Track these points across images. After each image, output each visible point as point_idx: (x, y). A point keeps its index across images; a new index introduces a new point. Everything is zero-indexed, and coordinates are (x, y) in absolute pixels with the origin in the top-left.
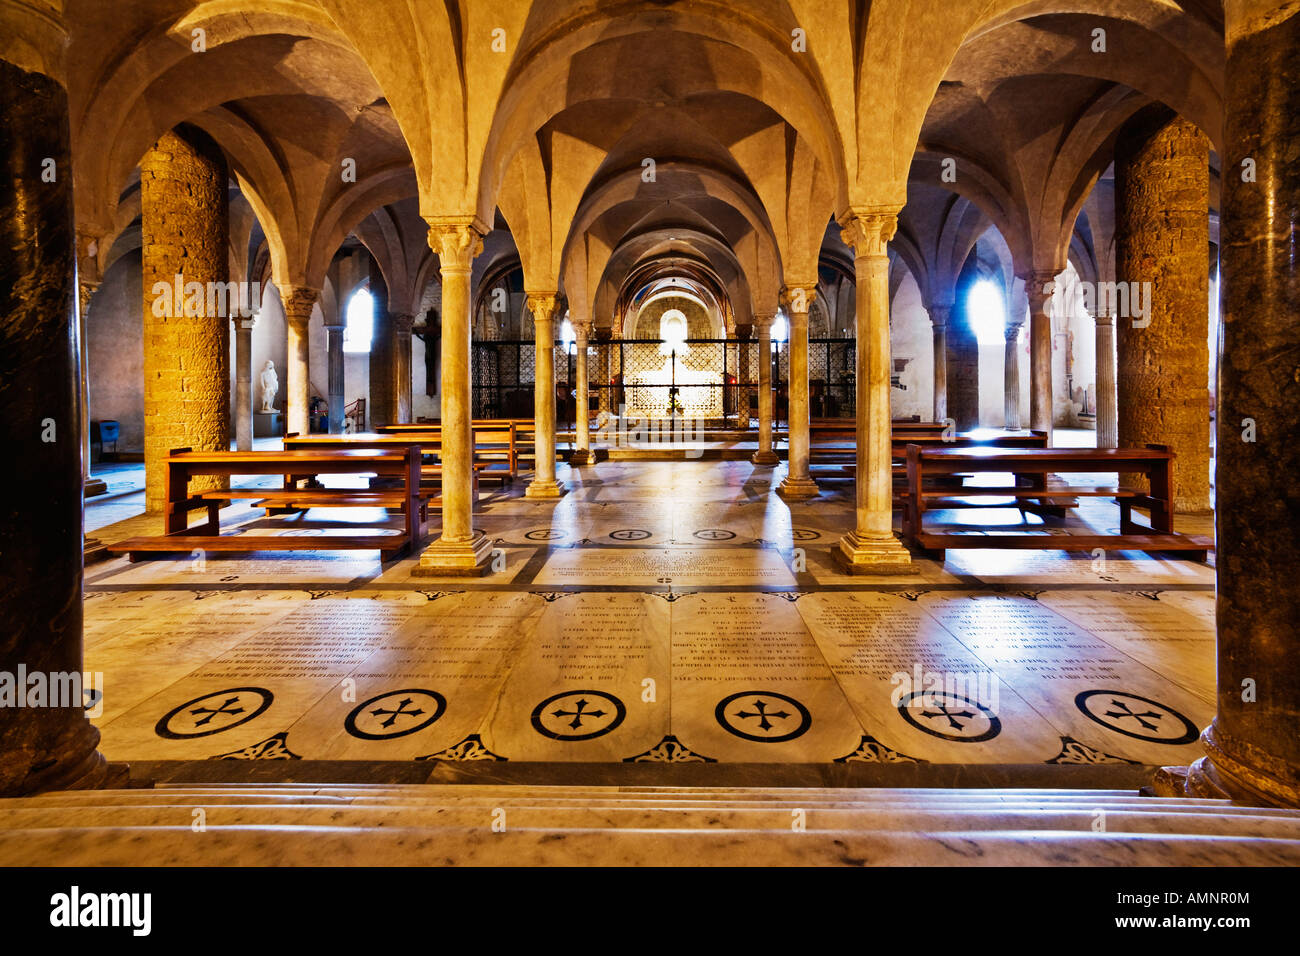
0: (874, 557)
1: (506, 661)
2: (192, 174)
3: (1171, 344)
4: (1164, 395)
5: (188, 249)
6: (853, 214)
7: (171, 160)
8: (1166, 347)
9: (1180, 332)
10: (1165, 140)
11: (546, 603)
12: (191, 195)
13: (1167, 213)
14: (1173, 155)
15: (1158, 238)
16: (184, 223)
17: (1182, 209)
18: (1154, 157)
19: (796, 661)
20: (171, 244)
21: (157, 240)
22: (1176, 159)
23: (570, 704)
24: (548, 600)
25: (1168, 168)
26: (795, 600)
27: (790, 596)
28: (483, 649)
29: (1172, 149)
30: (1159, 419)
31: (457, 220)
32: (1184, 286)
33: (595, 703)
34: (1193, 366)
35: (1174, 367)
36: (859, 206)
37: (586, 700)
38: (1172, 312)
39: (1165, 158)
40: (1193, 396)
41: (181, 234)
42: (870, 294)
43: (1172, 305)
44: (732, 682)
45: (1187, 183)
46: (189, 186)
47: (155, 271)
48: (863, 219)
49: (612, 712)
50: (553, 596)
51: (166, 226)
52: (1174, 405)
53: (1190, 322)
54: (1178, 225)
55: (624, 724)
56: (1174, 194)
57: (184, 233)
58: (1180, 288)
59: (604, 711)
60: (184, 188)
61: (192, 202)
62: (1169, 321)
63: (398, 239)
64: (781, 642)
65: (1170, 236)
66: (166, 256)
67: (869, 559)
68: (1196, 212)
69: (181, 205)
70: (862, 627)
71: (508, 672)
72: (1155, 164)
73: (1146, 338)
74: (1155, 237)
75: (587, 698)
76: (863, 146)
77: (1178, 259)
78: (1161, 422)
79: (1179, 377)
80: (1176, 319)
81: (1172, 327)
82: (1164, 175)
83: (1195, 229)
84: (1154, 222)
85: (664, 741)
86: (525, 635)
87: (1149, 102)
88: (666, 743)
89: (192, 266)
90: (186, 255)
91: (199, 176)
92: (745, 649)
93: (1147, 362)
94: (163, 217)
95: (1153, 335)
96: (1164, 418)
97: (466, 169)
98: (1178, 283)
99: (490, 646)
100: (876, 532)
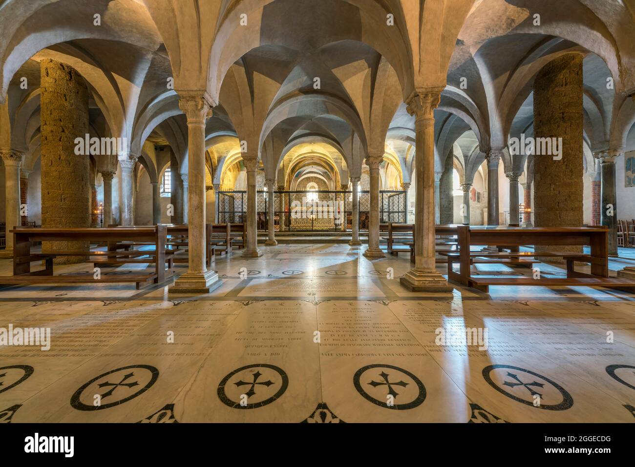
0: (427, 282)
1: (210, 343)
2: (66, 90)
3: (565, 180)
4: (561, 205)
5: (65, 128)
6: (416, 93)
7: (55, 82)
8: (562, 181)
9: (570, 174)
10: (562, 77)
11: (243, 306)
12: (66, 100)
13: (563, 113)
14: (566, 85)
15: (558, 127)
16: (62, 114)
17: (571, 111)
18: (556, 86)
19: (401, 342)
20: (54, 125)
21: (48, 123)
22: (567, 87)
23: (248, 376)
24: (244, 305)
25: (564, 91)
26: (388, 305)
27: (384, 302)
28: (198, 335)
29: (566, 82)
30: (559, 218)
31: (196, 93)
32: (572, 150)
33: (267, 374)
34: (577, 190)
35: (566, 191)
36: (420, 88)
37: (260, 372)
38: (565, 164)
39: (562, 86)
40: (576, 206)
41: (60, 120)
42: (424, 139)
43: (565, 160)
44: (360, 357)
45: (573, 98)
46: (65, 96)
47: (46, 139)
48: (422, 96)
49: (278, 382)
50: (248, 303)
51: (52, 116)
52: (567, 210)
53: (575, 168)
54: (569, 120)
55: (287, 393)
56: (567, 104)
57: (62, 120)
58: (570, 151)
59: (272, 381)
60: (62, 96)
61: (66, 104)
62: (564, 168)
63: (182, 138)
64: (386, 329)
65: (565, 125)
66: (52, 131)
67: (424, 283)
68: (578, 113)
69: (60, 105)
70: (433, 320)
71: (210, 350)
72: (557, 89)
73: (552, 177)
74: (557, 126)
75: (261, 370)
76: (423, 54)
77: (569, 137)
78: (560, 219)
79: (569, 196)
80: (567, 167)
81: (566, 171)
82: (562, 94)
83: (577, 121)
84: (556, 119)
85: (317, 409)
86: (227, 325)
87: (553, 58)
88: (320, 410)
89: (66, 137)
90: (63, 131)
91: (71, 91)
92: (365, 333)
93: (552, 189)
94: (51, 111)
95: (555, 175)
96: (561, 217)
97: (200, 63)
98: (569, 149)
99: (202, 333)
100: (429, 269)
